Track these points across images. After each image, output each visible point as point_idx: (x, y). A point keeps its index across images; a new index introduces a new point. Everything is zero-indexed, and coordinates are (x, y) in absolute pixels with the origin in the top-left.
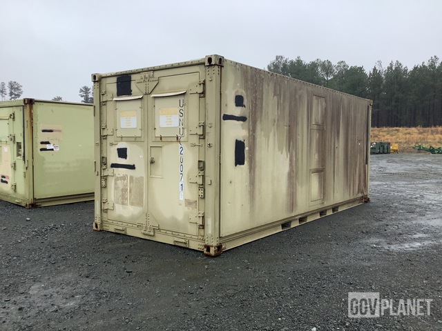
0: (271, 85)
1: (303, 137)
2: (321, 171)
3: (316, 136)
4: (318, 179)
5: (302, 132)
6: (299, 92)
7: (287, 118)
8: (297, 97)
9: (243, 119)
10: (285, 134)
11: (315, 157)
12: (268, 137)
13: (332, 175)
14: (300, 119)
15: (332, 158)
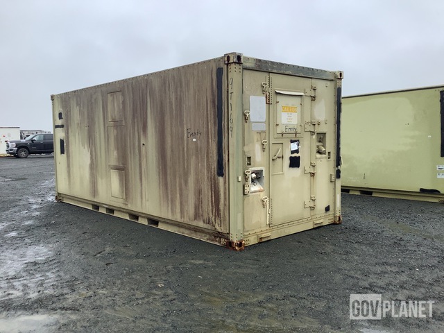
0: (75, 100)
1: (100, 134)
2: (122, 169)
3: (113, 132)
4: (118, 177)
5: (100, 131)
6: (94, 97)
7: (86, 121)
8: (93, 101)
9: (62, 126)
10: (86, 134)
11: (114, 154)
12: (75, 136)
13: (138, 177)
14: (96, 119)
15: (138, 157)
